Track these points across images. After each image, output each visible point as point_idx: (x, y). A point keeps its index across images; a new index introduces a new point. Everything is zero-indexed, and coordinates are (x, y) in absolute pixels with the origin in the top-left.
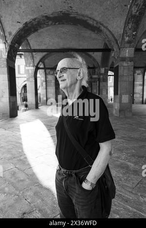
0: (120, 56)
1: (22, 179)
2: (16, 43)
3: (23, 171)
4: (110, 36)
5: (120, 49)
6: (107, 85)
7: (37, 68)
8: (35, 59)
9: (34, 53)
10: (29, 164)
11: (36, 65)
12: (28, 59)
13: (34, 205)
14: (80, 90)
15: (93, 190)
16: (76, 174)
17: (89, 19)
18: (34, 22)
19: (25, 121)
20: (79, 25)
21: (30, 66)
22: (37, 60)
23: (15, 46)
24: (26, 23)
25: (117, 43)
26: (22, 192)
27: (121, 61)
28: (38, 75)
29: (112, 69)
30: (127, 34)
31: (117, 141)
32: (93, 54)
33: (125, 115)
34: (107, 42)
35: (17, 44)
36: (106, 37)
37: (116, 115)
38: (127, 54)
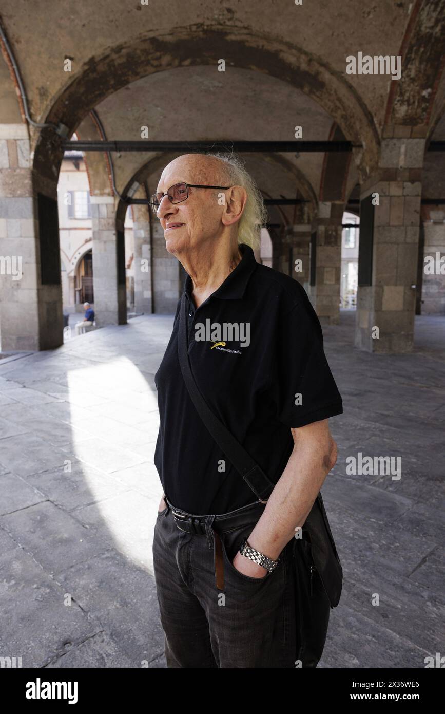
0: (381, 165)
1: (66, 536)
2: (62, 122)
3: (70, 512)
4: (350, 102)
5: (379, 143)
6: (339, 253)
7: (125, 201)
8: (118, 172)
9: (115, 155)
10: (88, 493)
11: (121, 190)
12: (97, 172)
13: (98, 619)
14: (233, 258)
15: (269, 578)
16: (216, 526)
17: (284, 48)
18: (114, 56)
19: (84, 362)
20: (253, 67)
21: (102, 194)
22: (124, 177)
23: (59, 132)
24: (92, 59)
25: (371, 123)
26: (61, 577)
27: (382, 180)
28: (128, 223)
29: (353, 205)
30: (402, 94)
31: (363, 429)
32: (297, 157)
33: (390, 349)
34: (339, 121)
35: (62, 126)
36: (338, 104)
37: (364, 349)
38: (402, 157)
